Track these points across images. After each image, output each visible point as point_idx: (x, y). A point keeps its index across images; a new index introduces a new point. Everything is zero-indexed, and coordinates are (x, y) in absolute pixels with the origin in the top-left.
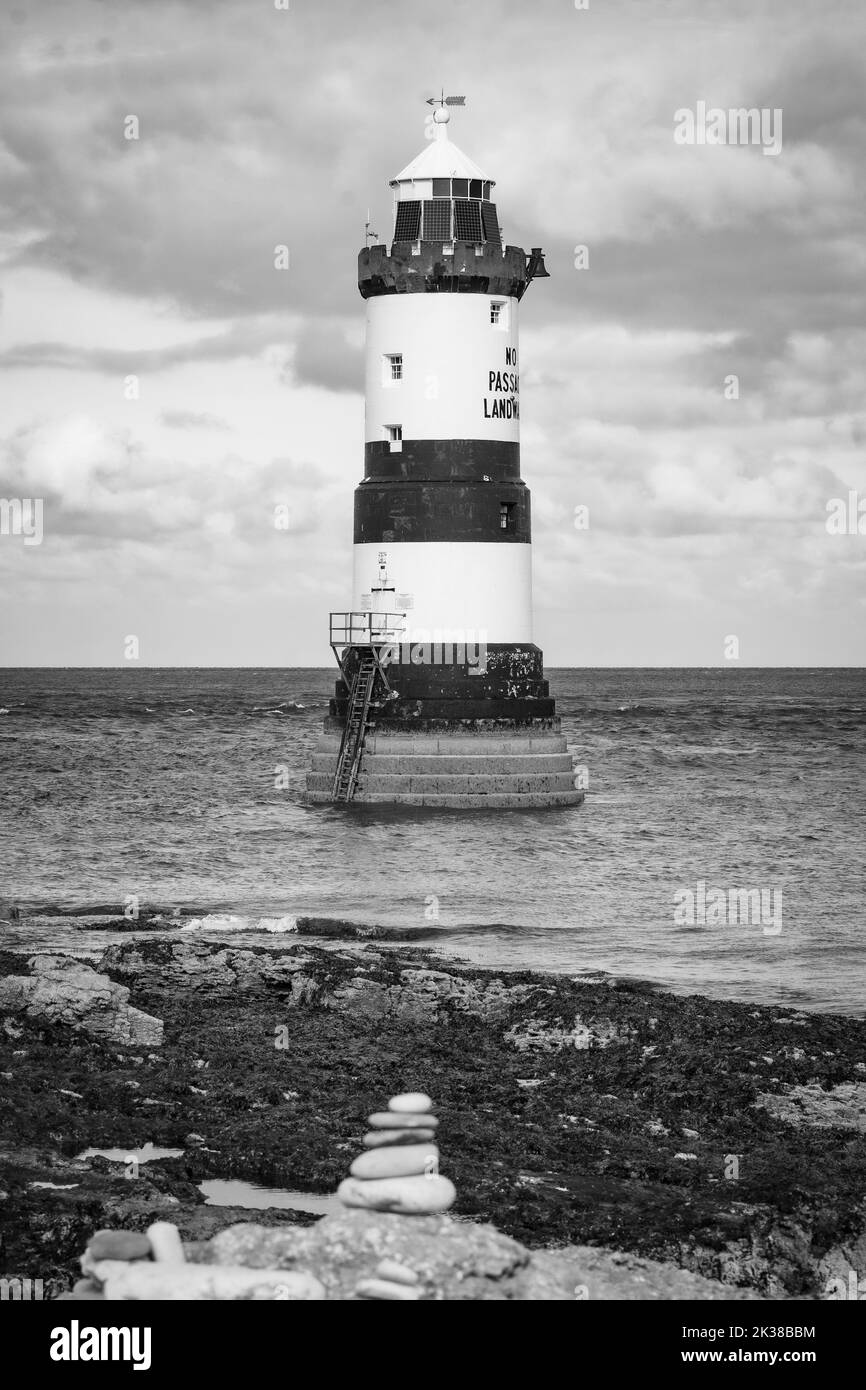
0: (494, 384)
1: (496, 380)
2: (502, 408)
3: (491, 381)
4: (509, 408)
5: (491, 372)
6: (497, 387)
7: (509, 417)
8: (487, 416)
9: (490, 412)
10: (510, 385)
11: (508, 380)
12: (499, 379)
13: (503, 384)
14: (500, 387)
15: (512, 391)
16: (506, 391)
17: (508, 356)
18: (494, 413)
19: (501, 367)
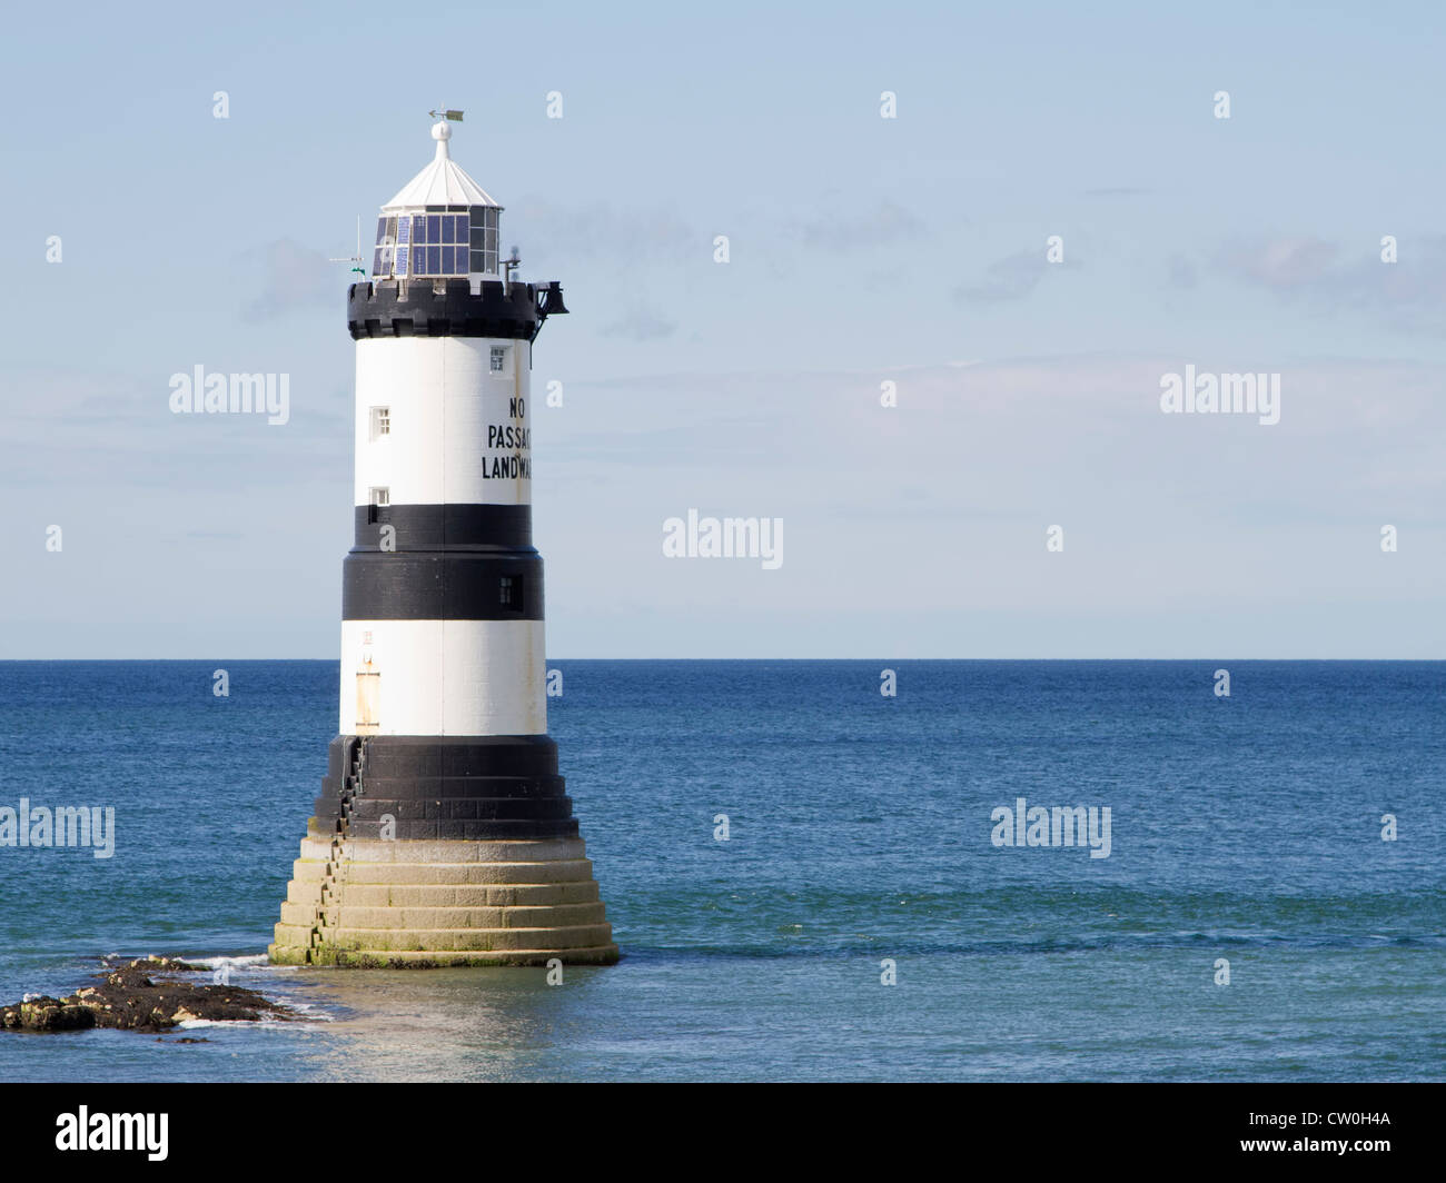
0: (494, 440)
1: (496, 435)
2: (505, 466)
3: (491, 437)
4: (514, 467)
5: (491, 427)
6: (498, 443)
7: (514, 477)
8: (485, 476)
9: (489, 472)
10: (515, 440)
11: (513, 435)
12: (501, 434)
13: (506, 440)
14: (503, 443)
15: (518, 446)
16: (510, 447)
17: (513, 407)
18: (494, 473)
19: (504, 420)
